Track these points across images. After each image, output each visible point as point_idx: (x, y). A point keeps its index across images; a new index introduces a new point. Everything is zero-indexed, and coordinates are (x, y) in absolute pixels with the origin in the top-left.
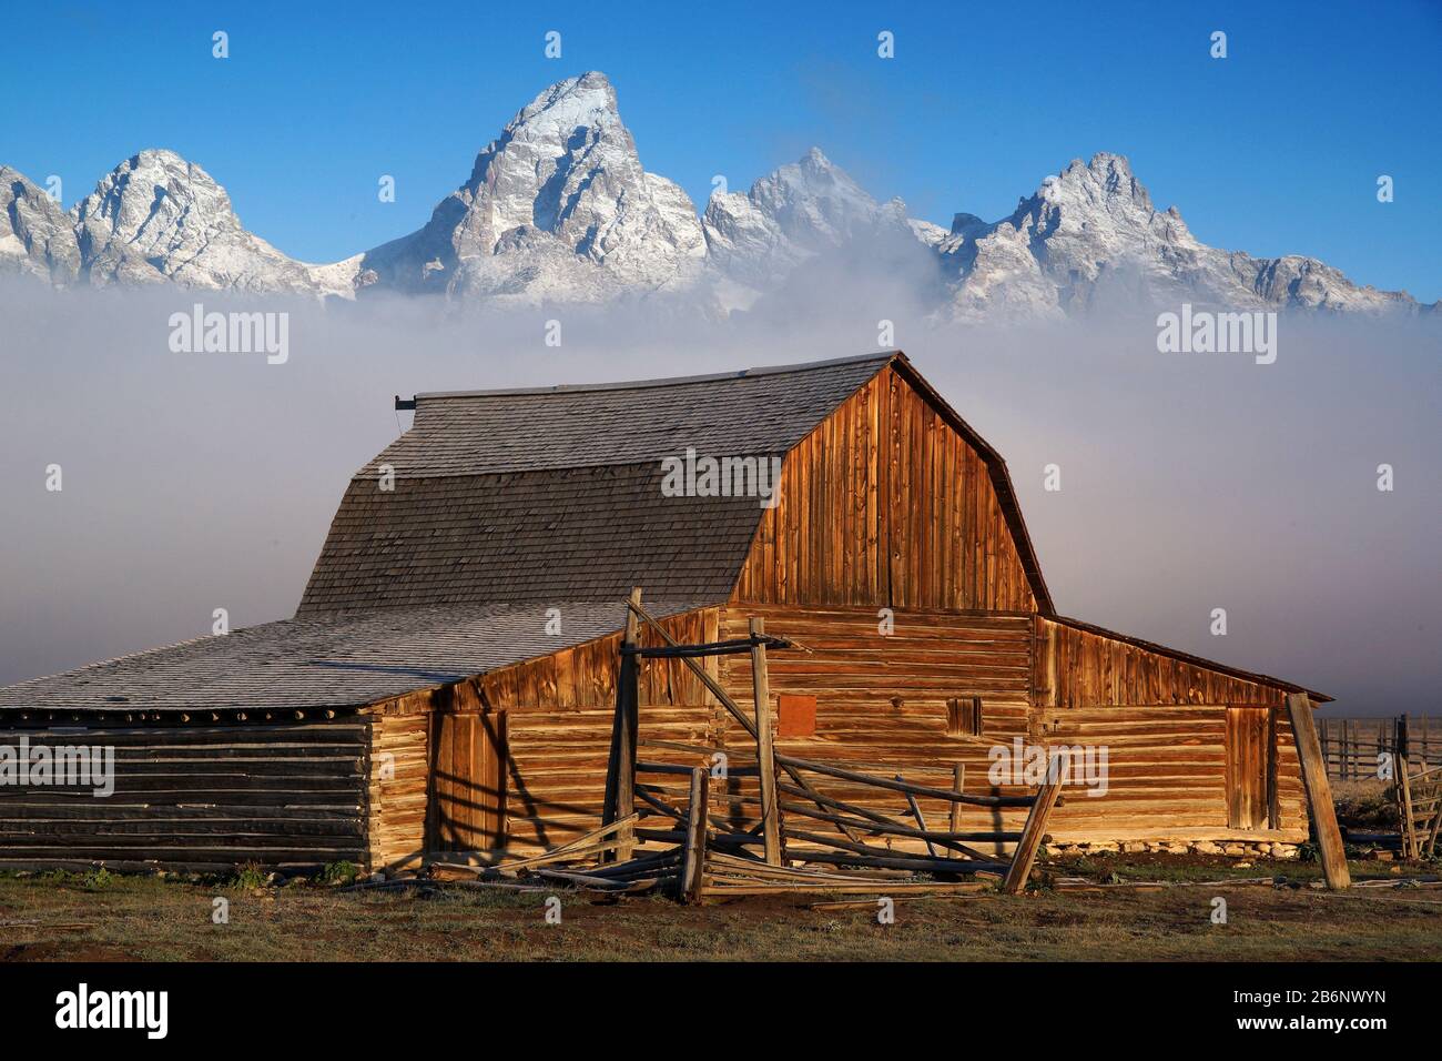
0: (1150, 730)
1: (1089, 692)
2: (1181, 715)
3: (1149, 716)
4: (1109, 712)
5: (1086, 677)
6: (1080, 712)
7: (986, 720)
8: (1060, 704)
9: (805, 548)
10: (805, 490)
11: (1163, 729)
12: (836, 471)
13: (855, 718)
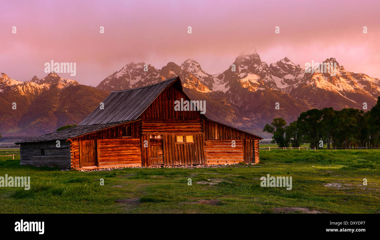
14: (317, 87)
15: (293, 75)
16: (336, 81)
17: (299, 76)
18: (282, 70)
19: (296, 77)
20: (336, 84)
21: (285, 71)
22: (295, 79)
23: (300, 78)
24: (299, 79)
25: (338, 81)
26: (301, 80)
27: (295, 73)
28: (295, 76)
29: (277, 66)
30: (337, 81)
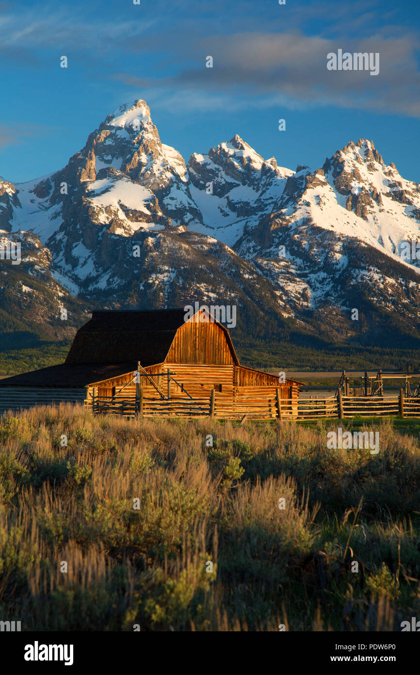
0: (262, 391)
1: (247, 383)
2: (269, 388)
3: (262, 388)
4: (252, 387)
5: (247, 379)
6: (245, 387)
7: (223, 389)
8: (240, 385)
9: (182, 351)
10: (182, 338)
11: (265, 391)
12: (189, 333)
13: (193, 389)
14: (312, 223)
15: (254, 189)
16: (368, 207)
17: (268, 192)
18: (223, 173)
19: (261, 195)
20: (369, 216)
21: (233, 177)
22: (259, 200)
23: (272, 198)
24: (270, 201)
25: (376, 208)
26: (272, 203)
27: (259, 183)
28: (260, 192)
29: (209, 161)
30: (373, 207)
